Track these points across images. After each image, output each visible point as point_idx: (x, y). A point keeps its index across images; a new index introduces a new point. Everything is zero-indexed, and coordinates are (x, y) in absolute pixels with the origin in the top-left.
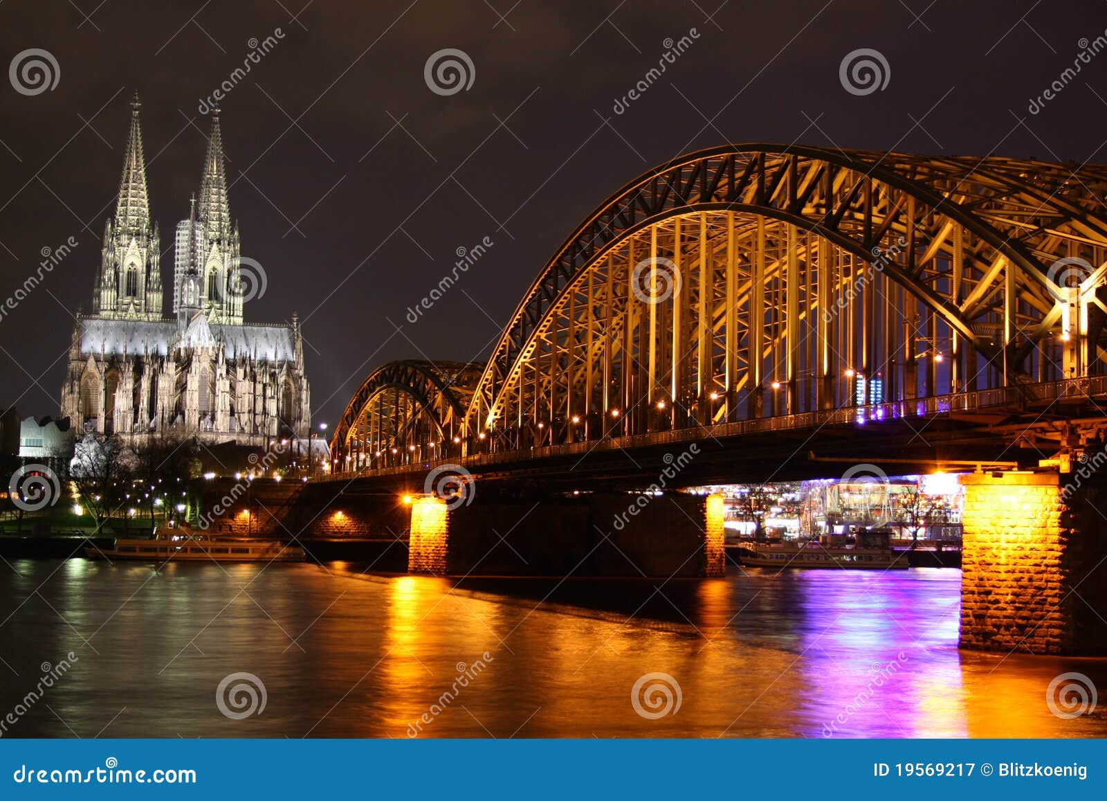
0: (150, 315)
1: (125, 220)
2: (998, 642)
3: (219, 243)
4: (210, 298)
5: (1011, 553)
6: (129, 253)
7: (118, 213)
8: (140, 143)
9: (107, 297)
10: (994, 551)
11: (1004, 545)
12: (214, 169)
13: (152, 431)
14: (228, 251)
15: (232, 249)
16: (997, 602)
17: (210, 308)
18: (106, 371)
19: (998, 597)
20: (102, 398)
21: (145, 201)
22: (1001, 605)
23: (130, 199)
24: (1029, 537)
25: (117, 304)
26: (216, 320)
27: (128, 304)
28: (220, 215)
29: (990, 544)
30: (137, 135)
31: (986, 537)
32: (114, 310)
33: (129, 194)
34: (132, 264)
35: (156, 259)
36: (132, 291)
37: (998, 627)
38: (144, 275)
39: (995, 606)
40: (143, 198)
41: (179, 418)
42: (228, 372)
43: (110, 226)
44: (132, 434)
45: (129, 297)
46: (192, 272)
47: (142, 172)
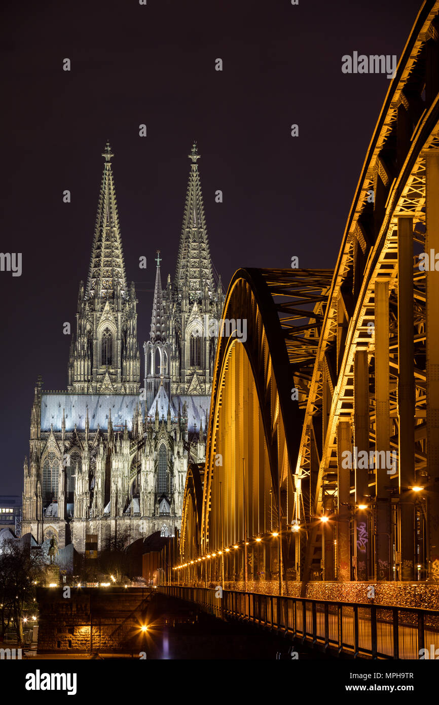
0: (127, 385)
1: (97, 283)
3: (200, 303)
4: (192, 364)
6: (103, 318)
7: (91, 275)
8: (113, 197)
9: (80, 367)
12: (194, 221)
13: (106, 517)
14: (210, 311)
15: (215, 309)
17: (192, 374)
18: (66, 451)
20: (61, 480)
21: (120, 261)
23: (103, 259)
25: (92, 374)
26: (198, 388)
27: (103, 374)
28: (201, 271)
30: (110, 189)
32: (89, 381)
33: (103, 254)
34: (107, 330)
35: (133, 323)
36: (107, 360)
38: (119, 342)
40: (118, 257)
41: (134, 502)
42: (187, 448)
43: (82, 290)
44: (87, 519)
45: (104, 366)
46: (158, 338)
47: (116, 229)
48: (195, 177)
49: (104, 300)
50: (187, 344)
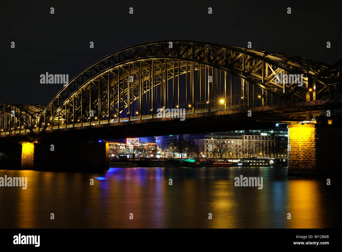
2: (299, 167)
5: (302, 144)
10: (298, 144)
11: (301, 143)
16: (299, 157)
19: (299, 156)
22: (300, 158)
24: (307, 140)
29: (296, 142)
31: (296, 140)
37: (299, 163)
39: (298, 158)
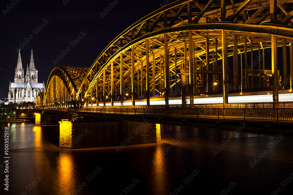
0: (23, 82)
3: (33, 71)
5: (66, 133)
6: (19, 73)
7: (17, 67)
9: (16, 79)
12: (32, 60)
13: (21, 99)
15: (35, 72)
16: (64, 140)
18: (15, 90)
20: (14, 94)
21: (21, 65)
24: (68, 131)
26: (33, 82)
27: (19, 80)
28: (33, 67)
30: (20, 55)
32: (17, 81)
33: (19, 64)
35: (23, 73)
36: (20, 78)
37: (64, 144)
38: (22, 76)
41: (25, 97)
42: (32, 90)
43: (16, 69)
44: (18, 100)
46: (27, 75)
47: (21, 61)
48: (32, 54)
49: (19, 70)
50: (31, 76)
